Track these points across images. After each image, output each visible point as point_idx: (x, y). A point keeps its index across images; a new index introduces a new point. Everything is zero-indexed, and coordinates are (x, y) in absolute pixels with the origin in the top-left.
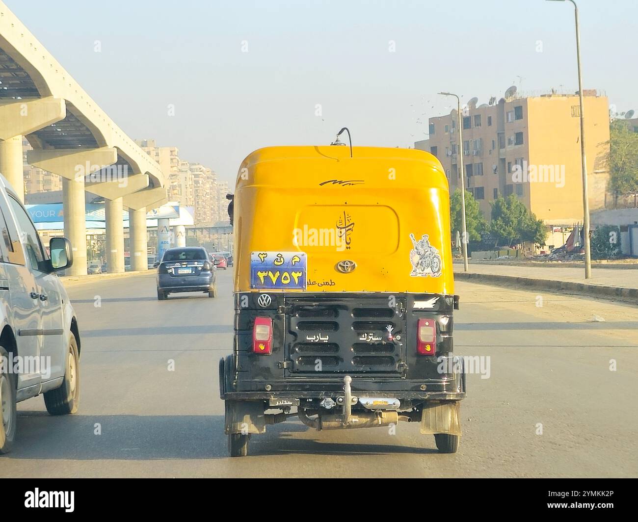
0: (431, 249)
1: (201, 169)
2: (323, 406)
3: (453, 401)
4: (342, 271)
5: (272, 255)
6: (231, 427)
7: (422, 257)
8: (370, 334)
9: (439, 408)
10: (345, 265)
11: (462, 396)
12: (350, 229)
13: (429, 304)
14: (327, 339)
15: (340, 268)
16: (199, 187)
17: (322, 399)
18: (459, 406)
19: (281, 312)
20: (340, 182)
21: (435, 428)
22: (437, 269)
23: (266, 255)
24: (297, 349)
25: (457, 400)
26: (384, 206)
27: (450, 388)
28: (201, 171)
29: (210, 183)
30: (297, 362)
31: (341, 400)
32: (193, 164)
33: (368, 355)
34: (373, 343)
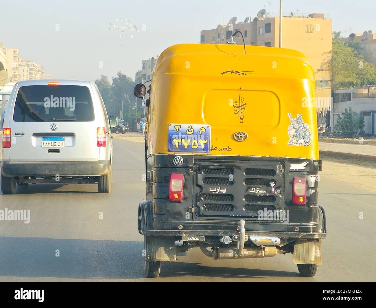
0: (304, 125)
1: (34, 65)
2: (223, 242)
3: (317, 240)
4: (237, 140)
5: (185, 126)
6: (151, 256)
7: (297, 131)
8: (258, 188)
9: (306, 244)
10: (240, 136)
11: (324, 236)
12: (243, 108)
13: (301, 166)
14: (225, 191)
15: (235, 137)
16: (32, 77)
17: (222, 237)
18: (321, 243)
19: (190, 170)
20: (236, 72)
21: (303, 259)
22: (308, 140)
23: (180, 126)
24: (202, 198)
25: (319, 239)
26: (269, 91)
27: (315, 230)
28: (34, 66)
29: (40, 75)
30: (202, 208)
31: (236, 237)
32: (29, 61)
33: (255, 204)
34: (259, 195)
